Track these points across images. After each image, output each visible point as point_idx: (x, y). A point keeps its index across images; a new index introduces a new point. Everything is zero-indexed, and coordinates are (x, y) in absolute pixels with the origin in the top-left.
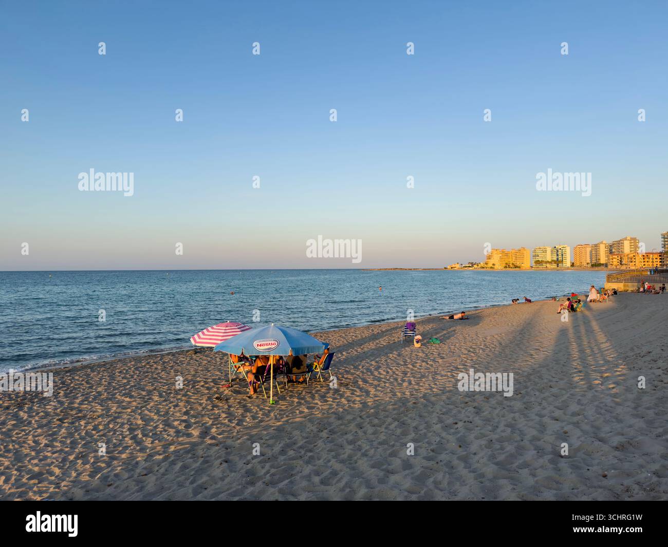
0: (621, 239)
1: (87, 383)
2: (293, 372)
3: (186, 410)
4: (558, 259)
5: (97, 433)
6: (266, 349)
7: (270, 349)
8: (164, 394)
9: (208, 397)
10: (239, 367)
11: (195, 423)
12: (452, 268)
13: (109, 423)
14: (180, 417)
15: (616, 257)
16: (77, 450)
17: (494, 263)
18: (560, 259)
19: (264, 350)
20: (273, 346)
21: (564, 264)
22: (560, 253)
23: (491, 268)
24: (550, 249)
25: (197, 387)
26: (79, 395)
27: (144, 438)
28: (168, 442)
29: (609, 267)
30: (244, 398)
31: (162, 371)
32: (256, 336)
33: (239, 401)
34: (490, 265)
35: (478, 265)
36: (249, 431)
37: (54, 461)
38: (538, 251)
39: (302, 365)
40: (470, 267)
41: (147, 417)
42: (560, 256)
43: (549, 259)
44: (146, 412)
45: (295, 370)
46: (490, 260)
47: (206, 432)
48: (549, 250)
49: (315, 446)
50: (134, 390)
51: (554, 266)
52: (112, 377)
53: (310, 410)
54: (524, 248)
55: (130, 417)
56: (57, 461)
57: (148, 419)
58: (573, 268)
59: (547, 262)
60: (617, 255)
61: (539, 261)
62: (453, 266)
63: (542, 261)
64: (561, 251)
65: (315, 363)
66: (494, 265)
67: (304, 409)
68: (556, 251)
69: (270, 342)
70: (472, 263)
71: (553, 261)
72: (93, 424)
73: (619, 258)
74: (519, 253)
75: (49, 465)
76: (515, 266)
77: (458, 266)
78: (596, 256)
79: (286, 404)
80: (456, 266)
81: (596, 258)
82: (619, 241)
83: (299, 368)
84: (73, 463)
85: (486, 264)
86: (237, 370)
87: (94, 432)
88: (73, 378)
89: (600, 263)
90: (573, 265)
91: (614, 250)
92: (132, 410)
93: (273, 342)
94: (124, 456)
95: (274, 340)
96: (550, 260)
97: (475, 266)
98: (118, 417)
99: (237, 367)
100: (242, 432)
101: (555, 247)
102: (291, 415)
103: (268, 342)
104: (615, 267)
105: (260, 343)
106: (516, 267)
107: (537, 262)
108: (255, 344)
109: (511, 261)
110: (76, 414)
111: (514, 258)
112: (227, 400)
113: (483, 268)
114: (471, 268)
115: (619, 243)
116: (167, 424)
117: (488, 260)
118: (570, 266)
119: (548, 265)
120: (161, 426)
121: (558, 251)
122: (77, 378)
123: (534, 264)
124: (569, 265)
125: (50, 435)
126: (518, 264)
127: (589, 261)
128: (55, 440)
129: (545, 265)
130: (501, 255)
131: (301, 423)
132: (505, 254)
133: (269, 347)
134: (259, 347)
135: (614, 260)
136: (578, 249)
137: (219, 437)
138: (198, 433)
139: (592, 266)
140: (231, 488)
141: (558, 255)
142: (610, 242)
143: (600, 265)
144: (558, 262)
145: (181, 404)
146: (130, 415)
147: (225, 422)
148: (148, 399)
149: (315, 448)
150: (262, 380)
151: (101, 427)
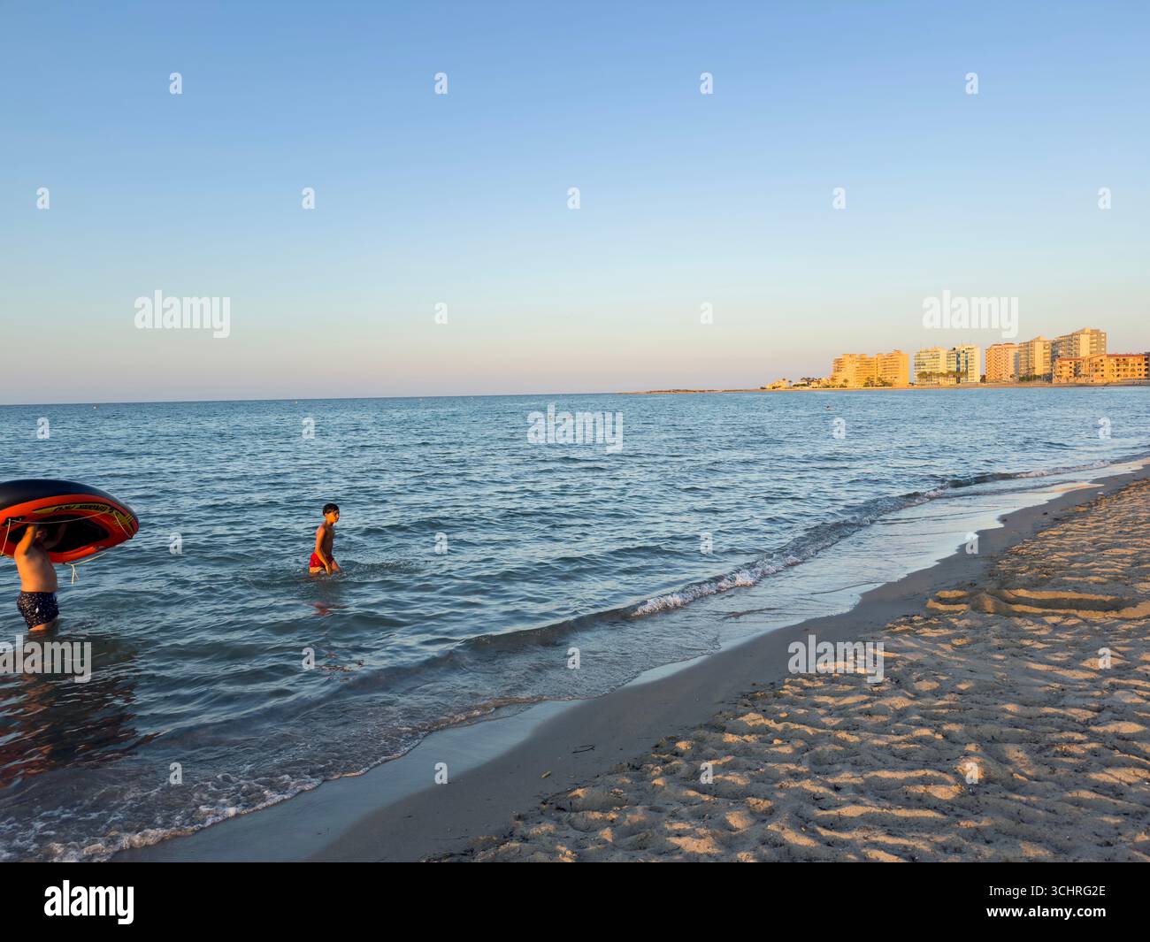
0: (1074, 331)
4: (958, 369)
12: (774, 388)
15: (1067, 363)
17: (847, 378)
18: (963, 369)
21: (969, 379)
22: (962, 359)
23: (842, 386)
24: (945, 352)
29: (1055, 381)
34: (840, 382)
35: (819, 383)
38: (924, 356)
40: (804, 385)
42: (962, 364)
43: (943, 369)
46: (839, 373)
48: (943, 354)
51: (953, 381)
54: (898, 352)
58: (983, 384)
59: (939, 375)
60: (1068, 360)
61: (925, 373)
62: (777, 384)
63: (931, 372)
64: (964, 355)
66: (846, 381)
68: (956, 354)
70: (808, 379)
71: (950, 372)
73: (1072, 365)
74: (892, 359)
76: (883, 382)
77: (785, 385)
78: (1028, 362)
80: (781, 384)
81: (1028, 366)
82: (1072, 336)
85: (833, 379)
89: (1035, 376)
90: (983, 379)
91: (1061, 352)
96: (945, 372)
97: (814, 384)
101: (954, 349)
104: (1065, 381)
106: (885, 384)
107: (922, 375)
109: (876, 374)
111: (880, 369)
113: (828, 387)
114: (807, 388)
115: (1072, 339)
117: (837, 374)
118: (979, 381)
119: (941, 380)
121: (959, 356)
123: (915, 379)
124: (978, 379)
126: (888, 379)
127: (1012, 371)
129: (935, 380)
130: (858, 364)
132: (865, 362)
135: (1065, 368)
136: (995, 352)
139: (1022, 379)
141: (958, 362)
142: (1054, 337)
143: (1036, 377)
144: (958, 375)
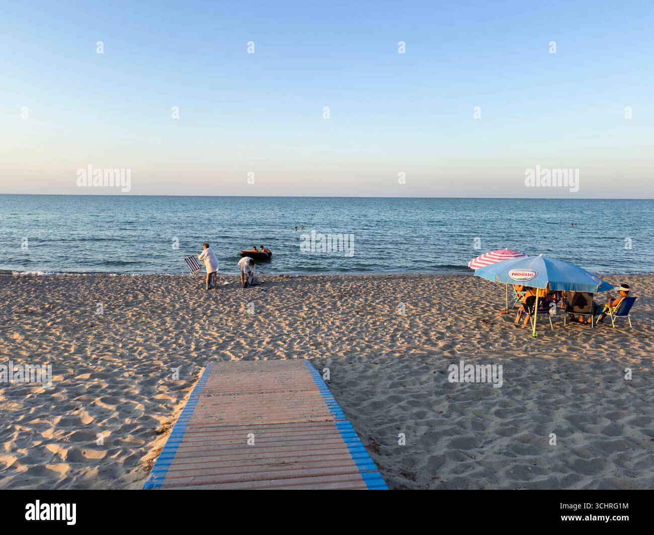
1: (394, 289)
2: (574, 310)
3: (450, 325)
5: (373, 326)
6: (521, 279)
7: (525, 279)
8: (443, 308)
9: (477, 318)
10: (522, 297)
11: (448, 337)
13: (385, 321)
14: (441, 329)
16: (351, 335)
19: (518, 279)
20: (530, 277)
25: (477, 308)
26: (382, 297)
27: (400, 339)
28: (414, 346)
30: (512, 326)
31: (457, 290)
32: (514, 265)
33: (504, 327)
36: (487, 355)
37: (333, 338)
39: (587, 305)
41: (416, 324)
44: (417, 320)
45: (576, 308)
47: (451, 346)
49: (533, 383)
50: (422, 301)
52: (414, 288)
53: (570, 352)
55: (402, 320)
56: (335, 338)
57: (415, 325)
65: (606, 305)
67: (563, 349)
69: (528, 273)
72: (374, 320)
75: (328, 340)
79: (550, 340)
83: (581, 307)
84: (343, 342)
86: (520, 299)
87: (371, 325)
88: (387, 284)
92: (408, 315)
93: (530, 273)
94: (376, 347)
95: (532, 272)
98: (394, 319)
99: (520, 296)
100: (482, 353)
102: (544, 351)
103: (526, 272)
105: (517, 272)
108: (510, 273)
110: (370, 310)
112: (492, 324)
116: (426, 333)
120: (420, 333)
122: (389, 284)
125: (343, 321)
128: (344, 324)
131: (547, 361)
133: (525, 277)
134: (514, 276)
137: (459, 353)
138: (442, 345)
140: (420, 392)
145: (449, 319)
146: (403, 319)
147: (474, 342)
148: (427, 310)
149: (532, 384)
150: (531, 312)
151: (378, 323)
